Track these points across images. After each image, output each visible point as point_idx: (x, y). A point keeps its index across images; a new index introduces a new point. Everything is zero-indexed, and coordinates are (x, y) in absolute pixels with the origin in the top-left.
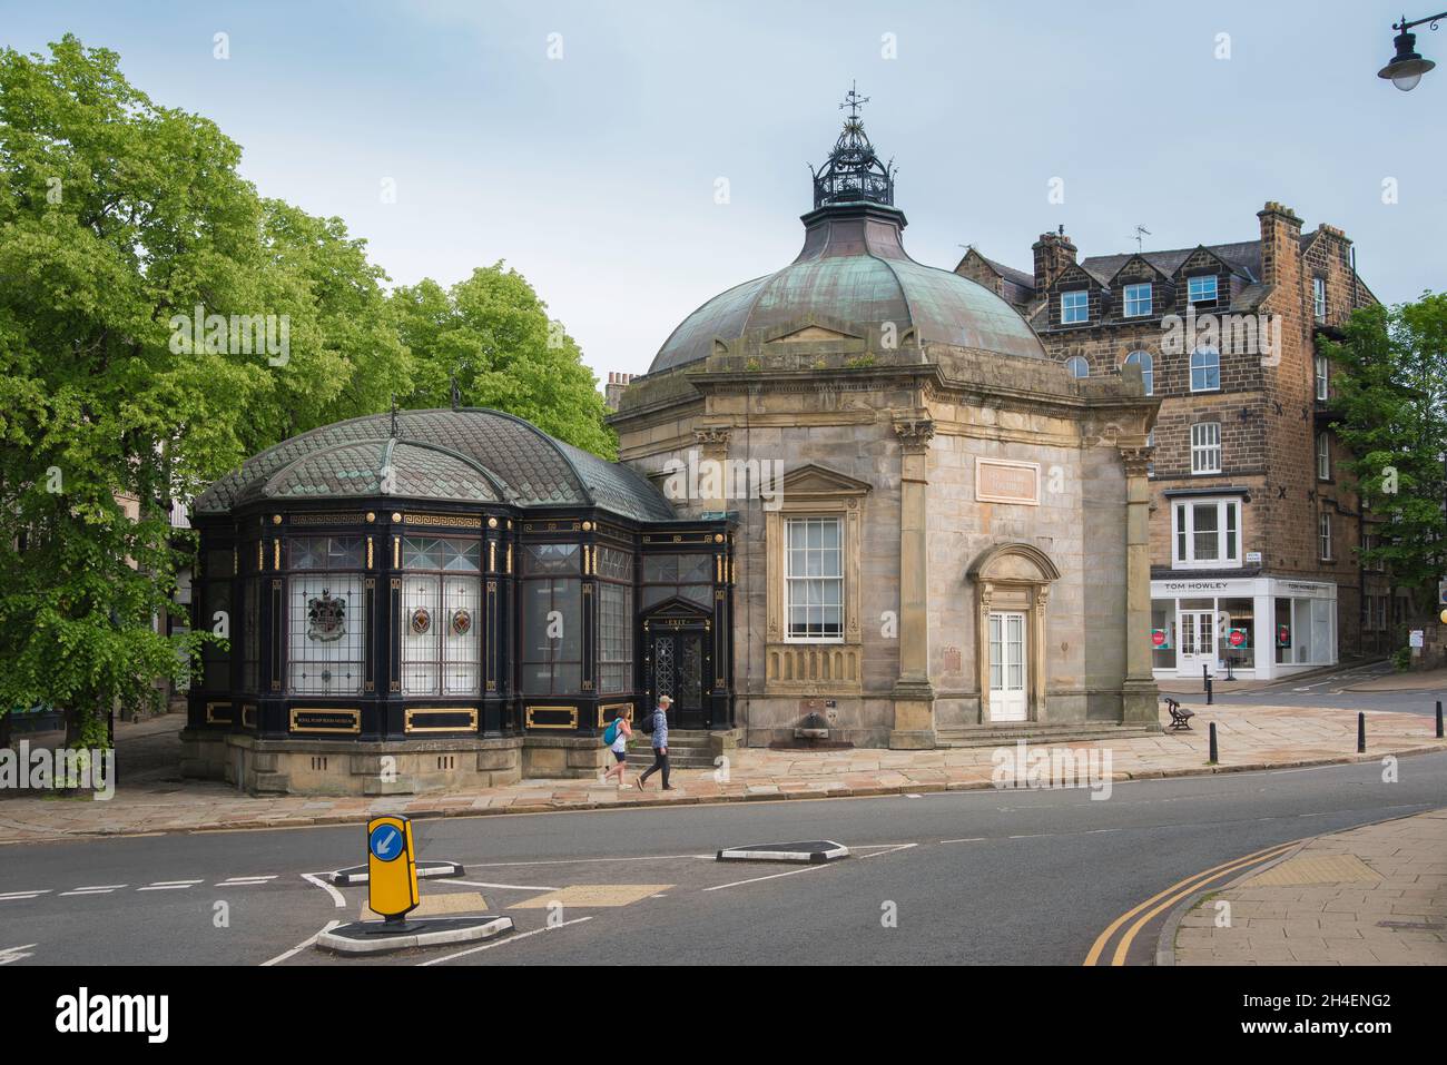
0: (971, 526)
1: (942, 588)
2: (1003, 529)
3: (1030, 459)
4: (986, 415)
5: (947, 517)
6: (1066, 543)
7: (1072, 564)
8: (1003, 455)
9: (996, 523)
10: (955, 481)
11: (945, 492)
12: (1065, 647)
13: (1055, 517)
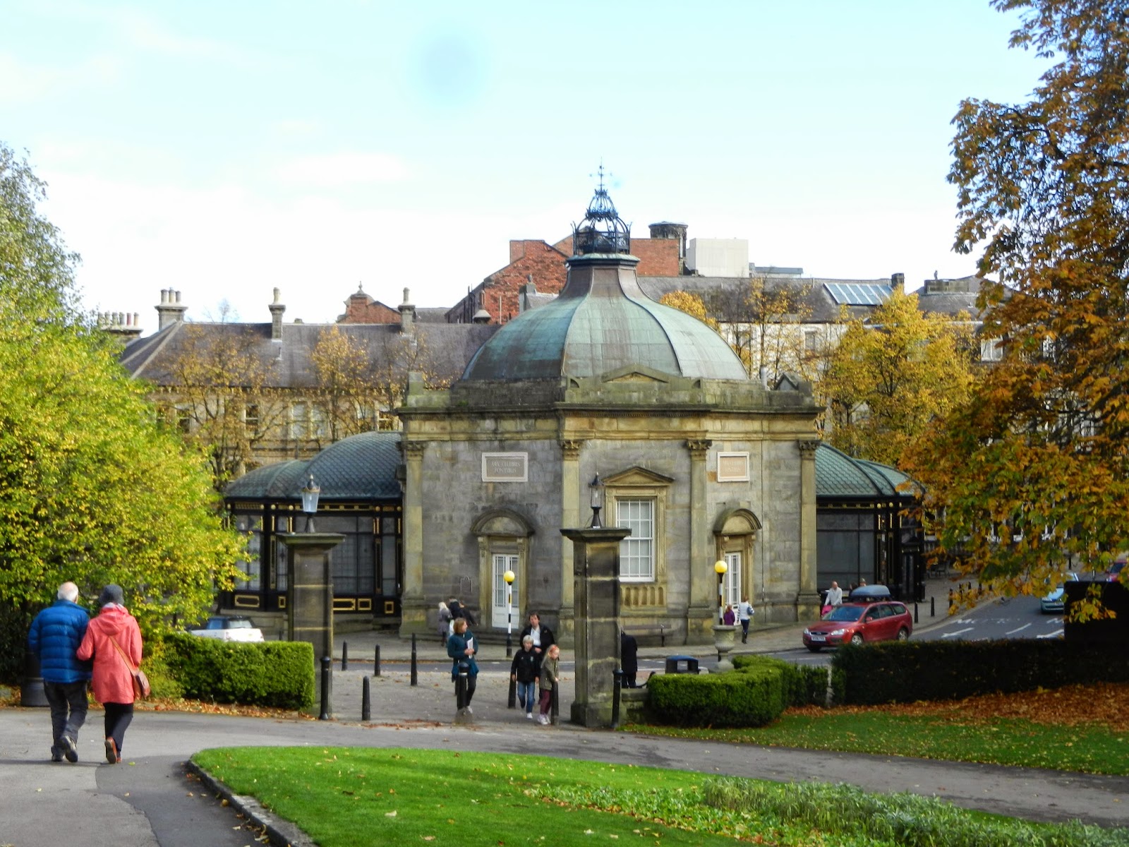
0: (480, 499)
1: (460, 539)
2: (502, 499)
3: (522, 450)
4: (488, 424)
5: (464, 494)
6: (548, 507)
7: (552, 521)
8: (502, 449)
9: (497, 496)
10: (469, 470)
11: (463, 477)
12: (546, 581)
13: (540, 489)
